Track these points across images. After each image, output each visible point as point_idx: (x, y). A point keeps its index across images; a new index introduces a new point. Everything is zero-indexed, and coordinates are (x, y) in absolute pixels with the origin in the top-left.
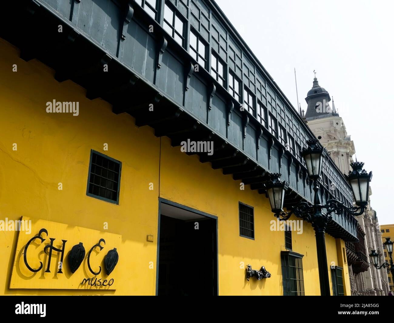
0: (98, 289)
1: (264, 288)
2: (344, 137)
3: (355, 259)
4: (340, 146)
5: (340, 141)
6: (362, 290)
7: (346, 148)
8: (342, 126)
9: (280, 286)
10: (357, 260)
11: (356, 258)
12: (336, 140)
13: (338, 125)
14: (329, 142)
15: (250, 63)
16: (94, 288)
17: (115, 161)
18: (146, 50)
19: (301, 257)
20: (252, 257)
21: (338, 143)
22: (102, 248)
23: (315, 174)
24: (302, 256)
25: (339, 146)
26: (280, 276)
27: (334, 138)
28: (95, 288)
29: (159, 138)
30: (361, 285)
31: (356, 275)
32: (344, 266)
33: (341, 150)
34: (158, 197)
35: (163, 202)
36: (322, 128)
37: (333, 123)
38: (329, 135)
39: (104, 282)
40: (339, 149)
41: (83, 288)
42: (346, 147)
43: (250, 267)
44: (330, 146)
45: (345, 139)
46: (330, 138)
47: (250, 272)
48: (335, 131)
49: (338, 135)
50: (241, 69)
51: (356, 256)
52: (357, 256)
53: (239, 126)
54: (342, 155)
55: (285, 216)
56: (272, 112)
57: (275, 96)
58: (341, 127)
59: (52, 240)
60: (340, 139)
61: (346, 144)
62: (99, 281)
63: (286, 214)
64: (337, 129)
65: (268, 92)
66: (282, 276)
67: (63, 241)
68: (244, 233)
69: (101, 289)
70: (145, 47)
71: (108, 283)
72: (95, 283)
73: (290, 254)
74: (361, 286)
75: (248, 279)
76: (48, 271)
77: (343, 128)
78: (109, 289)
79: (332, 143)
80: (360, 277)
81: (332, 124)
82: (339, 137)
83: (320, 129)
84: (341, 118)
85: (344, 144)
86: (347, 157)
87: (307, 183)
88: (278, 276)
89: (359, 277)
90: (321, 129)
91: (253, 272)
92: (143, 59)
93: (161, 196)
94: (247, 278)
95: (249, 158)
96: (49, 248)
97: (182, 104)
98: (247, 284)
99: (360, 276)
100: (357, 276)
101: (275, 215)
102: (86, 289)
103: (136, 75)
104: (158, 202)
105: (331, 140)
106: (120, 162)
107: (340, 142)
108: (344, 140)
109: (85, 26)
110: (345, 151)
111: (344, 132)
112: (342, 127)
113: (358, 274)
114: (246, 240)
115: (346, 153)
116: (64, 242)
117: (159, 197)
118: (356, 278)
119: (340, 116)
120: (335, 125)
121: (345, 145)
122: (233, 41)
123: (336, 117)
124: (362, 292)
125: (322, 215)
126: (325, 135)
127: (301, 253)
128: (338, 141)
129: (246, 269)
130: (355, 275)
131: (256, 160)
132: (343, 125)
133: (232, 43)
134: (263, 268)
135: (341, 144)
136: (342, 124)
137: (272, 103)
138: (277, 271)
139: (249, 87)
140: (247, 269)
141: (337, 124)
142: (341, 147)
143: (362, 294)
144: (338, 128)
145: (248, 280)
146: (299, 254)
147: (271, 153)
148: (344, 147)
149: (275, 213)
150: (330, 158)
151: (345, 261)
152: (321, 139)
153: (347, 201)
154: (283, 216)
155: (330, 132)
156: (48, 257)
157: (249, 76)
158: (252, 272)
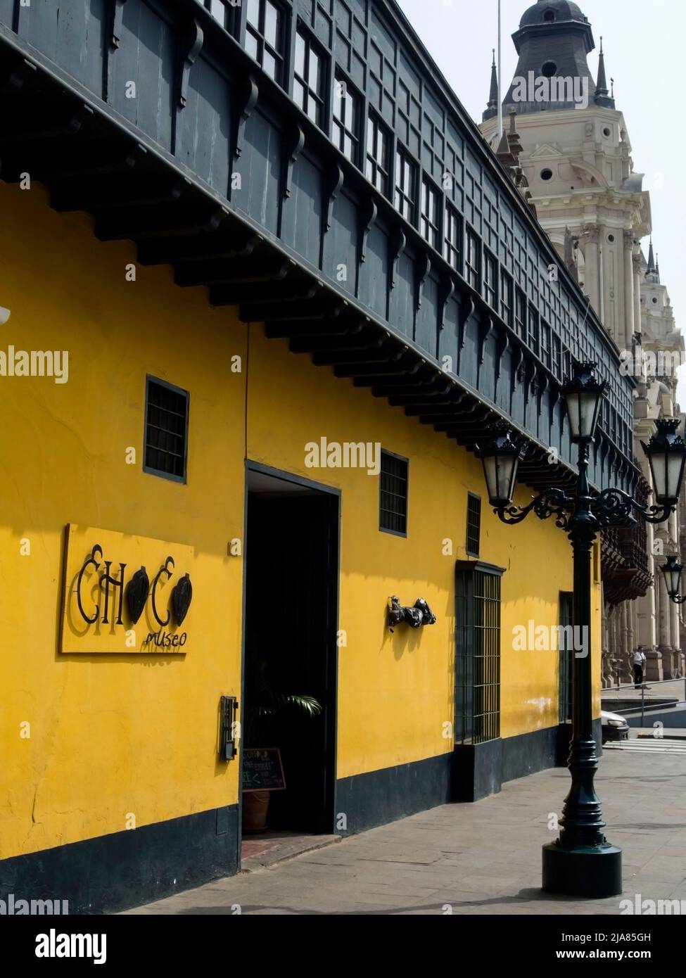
0: (165, 652)
1: (418, 648)
2: (624, 179)
3: (616, 563)
4: (608, 206)
5: (608, 190)
6: (623, 650)
7: (625, 214)
8: (620, 140)
9: (449, 641)
10: (620, 566)
11: (619, 560)
12: (599, 186)
13: (608, 137)
14: (576, 192)
15: (436, 105)
16: (160, 650)
17: (178, 392)
18: (268, 162)
19: (499, 574)
20: (401, 576)
21: (600, 196)
22: (170, 575)
23: (583, 435)
24: (502, 571)
25: (604, 207)
26: (451, 618)
27: (593, 179)
28: (162, 652)
29: (246, 324)
30: (622, 635)
31: (611, 608)
32: (592, 589)
33: (608, 221)
34: (244, 457)
35: (252, 468)
36: (557, 144)
37: (592, 131)
38: (576, 170)
39: (174, 639)
40: (602, 218)
41: (146, 651)
42: (624, 212)
43: (397, 602)
44: (575, 205)
45: (626, 184)
46: (580, 179)
47: (397, 612)
48: (598, 155)
49: (606, 172)
50: (419, 131)
51: (619, 557)
52: (623, 555)
53: (408, 282)
54: (611, 238)
55: (515, 514)
56: (473, 223)
57: (481, 175)
58: (617, 145)
59: (108, 564)
60: (611, 184)
61: (626, 203)
62: (167, 637)
63: (518, 510)
64: (603, 149)
65: (467, 172)
66: (454, 618)
67: (121, 564)
68: (387, 525)
69: (169, 652)
70: (266, 157)
71: (179, 640)
72: (162, 642)
73: (477, 568)
74: (623, 640)
75: (390, 627)
76: (105, 621)
77: (625, 147)
78: (180, 652)
79: (582, 195)
80: (622, 613)
81: (589, 131)
82: (607, 177)
83: (550, 144)
84: (620, 113)
85: (620, 201)
86: (624, 246)
87: (532, 392)
88: (447, 618)
89: (618, 612)
90: (554, 145)
91: (402, 611)
92: (262, 186)
93: (249, 457)
94: (390, 625)
95: (425, 360)
96: (105, 580)
97: (316, 267)
98: (388, 640)
99: (623, 609)
100: (614, 609)
101: (495, 511)
102: (150, 652)
103: (259, 234)
104: (243, 469)
105: (582, 186)
106: (186, 391)
107: (608, 195)
108: (621, 187)
109: (188, 153)
110: (622, 227)
111: (626, 162)
112: (622, 143)
113: (616, 605)
114: (391, 539)
115: (624, 230)
116: (123, 566)
117: (245, 459)
118: (609, 615)
119: (618, 108)
120: (599, 135)
121: (623, 206)
122: (406, 63)
123: (605, 110)
124: (623, 655)
125: (590, 517)
126: (565, 168)
127: (500, 565)
128: (602, 191)
129: (388, 607)
130: (608, 606)
131: (435, 358)
132: (623, 139)
133: (405, 68)
134: (422, 602)
135: (611, 201)
136: (623, 133)
137: (473, 198)
138: (445, 609)
139: (432, 173)
140: (391, 606)
141: (606, 132)
142: (610, 209)
143: (621, 660)
144: (608, 146)
145: (392, 631)
146: (496, 567)
147: (465, 332)
148: (617, 210)
149: (494, 508)
150: (590, 309)
151: (596, 578)
152: (550, 180)
153: (620, 419)
154: (513, 513)
155: (582, 158)
156: (103, 596)
157: (432, 145)
158: (400, 612)
